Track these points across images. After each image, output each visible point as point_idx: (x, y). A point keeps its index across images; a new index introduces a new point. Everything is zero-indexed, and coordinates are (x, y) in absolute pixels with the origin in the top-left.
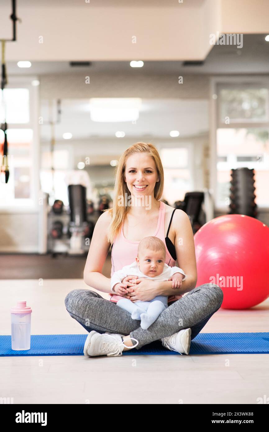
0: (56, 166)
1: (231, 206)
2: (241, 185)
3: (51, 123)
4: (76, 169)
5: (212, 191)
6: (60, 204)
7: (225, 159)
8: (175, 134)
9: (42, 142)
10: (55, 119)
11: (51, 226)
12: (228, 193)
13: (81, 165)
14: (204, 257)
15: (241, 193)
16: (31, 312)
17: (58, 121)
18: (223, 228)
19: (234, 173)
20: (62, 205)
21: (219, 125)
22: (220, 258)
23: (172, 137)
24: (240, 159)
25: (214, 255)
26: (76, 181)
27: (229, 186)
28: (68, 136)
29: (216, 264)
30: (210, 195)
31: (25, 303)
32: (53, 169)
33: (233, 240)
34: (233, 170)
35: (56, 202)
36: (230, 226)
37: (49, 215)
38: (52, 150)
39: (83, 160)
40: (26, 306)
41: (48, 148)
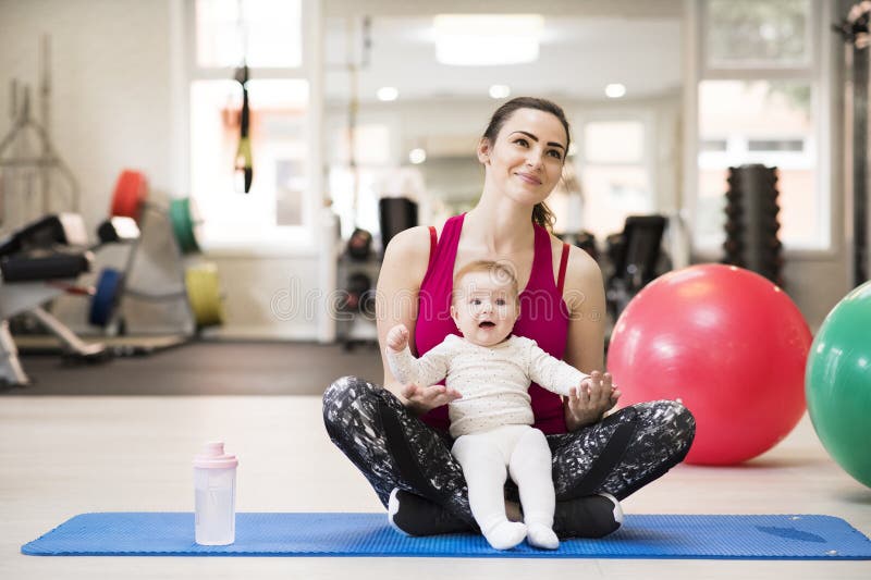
0: (360, 157)
1: (726, 246)
2: (749, 203)
3: (351, 68)
4: (406, 163)
5: (686, 214)
6: (363, 237)
7: (722, 145)
8: (615, 91)
9: (329, 107)
10: (358, 59)
11: (345, 284)
12: (722, 218)
13: (418, 156)
14: (644, 354)
15: (749, 218)
16: (236, 464)
17: (366, 63)
18: (688, 292)
19: (735, 176)
20: (369, 238)
21: (704, 73)
22: (678, 357)
23: (611, 99)
24: (755, 145)
25: (665, 349)
26: (395, 192)
27: (722, 203)
28: (388, 94)
29: (670, 369)
30: (682, 223)
31: (222, 447)
32: (353, 164)
33: (708, 318)
34: (732, 170)
35: (358, 232)
36: (703, 289)
37: (340, 261)
38: (352, 125)
39: (422, 144)
40: (223, 453)
41: (343, 120)
